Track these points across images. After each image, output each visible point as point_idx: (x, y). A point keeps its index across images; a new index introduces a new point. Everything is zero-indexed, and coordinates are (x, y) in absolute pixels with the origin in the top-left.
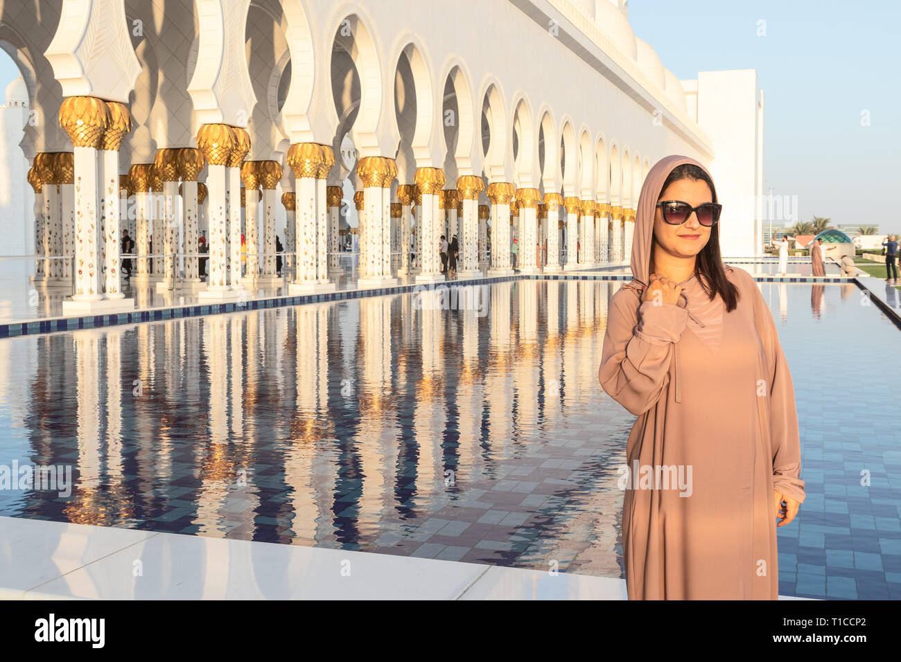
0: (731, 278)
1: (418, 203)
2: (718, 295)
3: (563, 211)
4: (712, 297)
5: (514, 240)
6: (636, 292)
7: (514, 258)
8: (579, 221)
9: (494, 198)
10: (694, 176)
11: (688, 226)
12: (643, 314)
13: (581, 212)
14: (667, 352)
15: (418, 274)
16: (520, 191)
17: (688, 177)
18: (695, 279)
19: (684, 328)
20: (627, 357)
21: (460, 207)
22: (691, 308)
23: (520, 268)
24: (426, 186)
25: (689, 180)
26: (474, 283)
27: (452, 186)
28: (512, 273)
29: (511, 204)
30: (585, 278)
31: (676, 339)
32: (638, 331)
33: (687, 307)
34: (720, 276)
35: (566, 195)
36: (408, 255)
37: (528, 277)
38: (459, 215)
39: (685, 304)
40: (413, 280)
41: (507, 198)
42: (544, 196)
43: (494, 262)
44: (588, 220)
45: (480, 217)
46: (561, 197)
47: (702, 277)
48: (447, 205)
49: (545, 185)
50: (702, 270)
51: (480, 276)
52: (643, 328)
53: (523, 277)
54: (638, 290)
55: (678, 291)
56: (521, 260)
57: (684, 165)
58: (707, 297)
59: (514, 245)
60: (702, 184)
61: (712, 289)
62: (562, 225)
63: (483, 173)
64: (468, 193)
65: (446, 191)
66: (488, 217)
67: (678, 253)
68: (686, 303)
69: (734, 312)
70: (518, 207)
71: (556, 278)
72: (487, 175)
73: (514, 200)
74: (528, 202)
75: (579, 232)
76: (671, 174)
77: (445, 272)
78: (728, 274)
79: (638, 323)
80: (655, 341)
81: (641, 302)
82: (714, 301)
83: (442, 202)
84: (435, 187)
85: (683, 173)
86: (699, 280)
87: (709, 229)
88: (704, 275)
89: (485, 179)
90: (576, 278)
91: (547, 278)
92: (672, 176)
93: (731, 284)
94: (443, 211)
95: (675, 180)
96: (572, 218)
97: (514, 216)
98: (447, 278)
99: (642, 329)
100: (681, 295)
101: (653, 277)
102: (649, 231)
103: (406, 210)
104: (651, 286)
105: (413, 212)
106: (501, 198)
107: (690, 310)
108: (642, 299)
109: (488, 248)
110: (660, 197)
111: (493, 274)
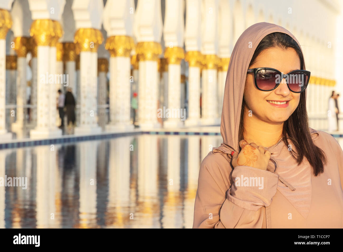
0: (317, 142)
1: (34, 55)
2: (305, 159)
3: (184, 65)
4: (299, 161)
5: (134, 95)
6: (226, 156)
7: (134, 113)
8: (201, 75)
9: (113, 52)
10: (284, 44)
11: (278, 93)
12: (235, 178)
13: (203, 66)
14: (259, 215)
15: (33, 128)
16: (140, 45)
17: (278, 45)
18: (282, 144)
19: (275, 192)
20: (220, 220)
21: (77, 60)
22: (280, 172)
23: (139, 123)
24: (42, 38)
25: (279, 48)
26: (92, 138)
27: (69, 38)
28: (131, 129)
29: (131, 57)
30: (206, 134)
31: (268, 203)
32: (230, 196)
33: (277, 171)
34: (306, 140)
35: (188, 49)
36: (24, 109)
37: (148, 133)
38: (77, 67)
39: (274, 168)
40: (28, 135)
41: (127, 51)
42: (165, 49)
43: (112, 117)
44: (210, 74)
45: (99, 70)
46: (182, 50)
47: (289, 141)
48: (65, 58)
49: (166, 38)
50: (289, 135)
51: (98, 131)
52: (236, 192)
53: (143, 133)
54: (227, 154)
55: (268, 155)
56: (141, 115)
57: (274, 33)
58: (294, 161)
59: (134, 100)
60: (291, 52)
61: (299, 153)
62: (184, 79)
63: (102, 26)
64: (86, 45)
65: (64, 44)
66: (107, 70)
67: (268, 119)
68: (276, 167)
69: (321, 175)
70: (138, 59)
71: (176, 133)
72: (107, 28)
73: (134, 53)
74: (149, 55)
75: (201, 86)
76: (262, 42)
77: (62, 127)
78: (314, 138)
79: (231, 187)
80: (248, 205)
81: (233, 168)
82: (302, 165)
83: (59, 54)
84: (52, 39)
85: (274, 41)
86: (287, 144)
87: (299, 95)
88: (291, 139)
89: (103, 31)
90: (197, 134)
91: (167, 133)
92: (263, 44)
93: (317, 148)
94: (60, 64)
95: (265, 48)
96: (193, 73)
97: (134, 69)
98: (63, 133)
99: (235, 194)
100: (271, 160)
101: (242, 143)
102: (239, 97)
103: (22, 62)
104: (242, 151)
105: (30, 64)
106: (120, 51)
107: (279, 173)
108: (233, 163)
109: (108, 102)
110: (251, 64)
111: (111, 129)
